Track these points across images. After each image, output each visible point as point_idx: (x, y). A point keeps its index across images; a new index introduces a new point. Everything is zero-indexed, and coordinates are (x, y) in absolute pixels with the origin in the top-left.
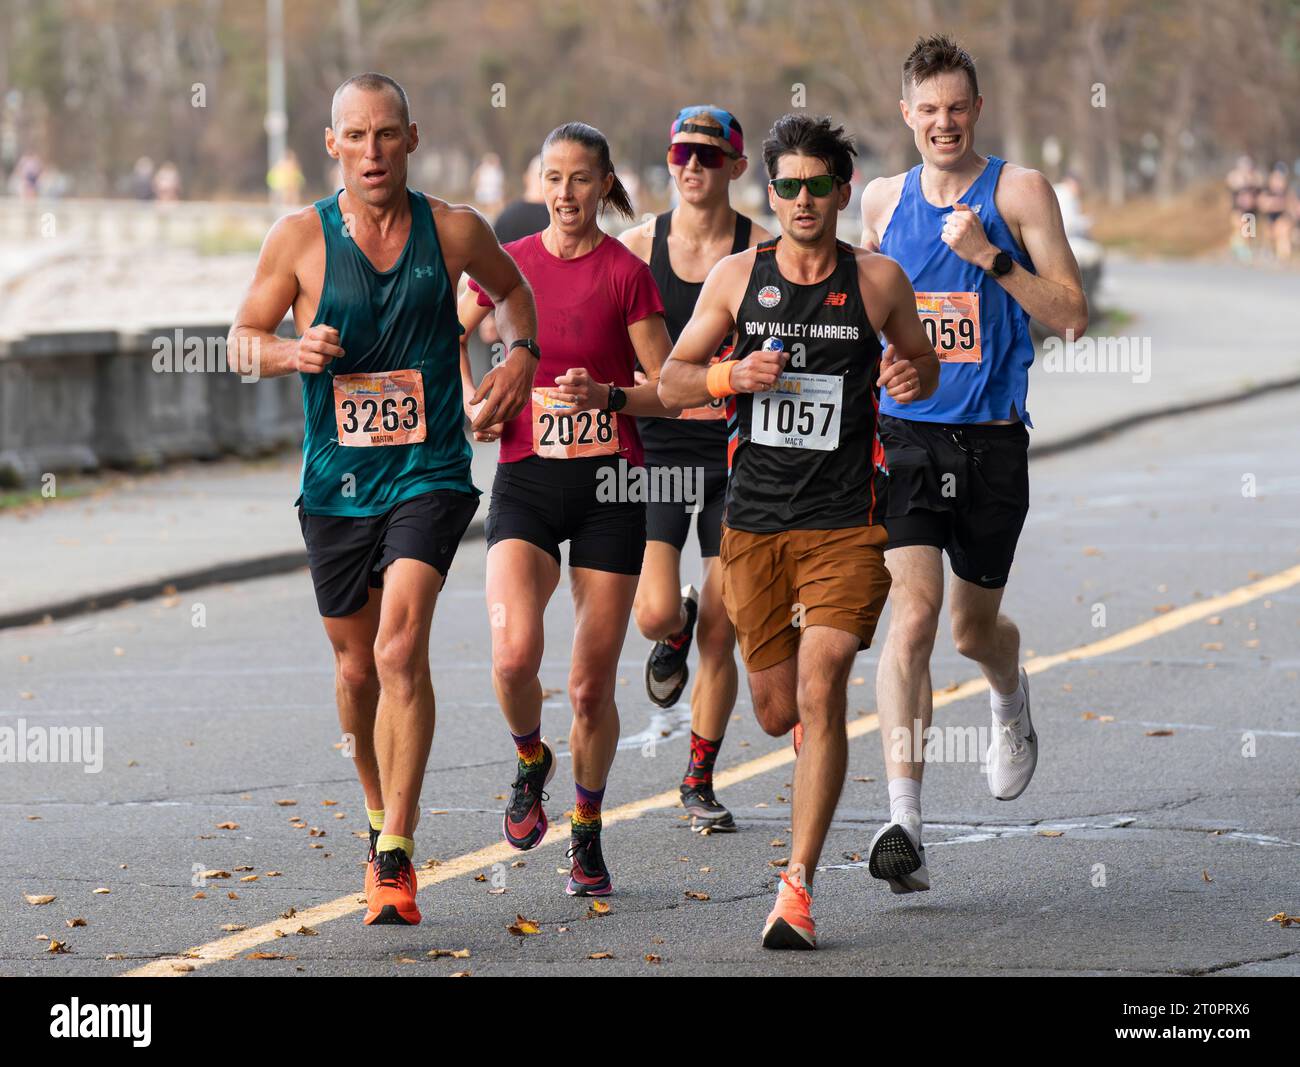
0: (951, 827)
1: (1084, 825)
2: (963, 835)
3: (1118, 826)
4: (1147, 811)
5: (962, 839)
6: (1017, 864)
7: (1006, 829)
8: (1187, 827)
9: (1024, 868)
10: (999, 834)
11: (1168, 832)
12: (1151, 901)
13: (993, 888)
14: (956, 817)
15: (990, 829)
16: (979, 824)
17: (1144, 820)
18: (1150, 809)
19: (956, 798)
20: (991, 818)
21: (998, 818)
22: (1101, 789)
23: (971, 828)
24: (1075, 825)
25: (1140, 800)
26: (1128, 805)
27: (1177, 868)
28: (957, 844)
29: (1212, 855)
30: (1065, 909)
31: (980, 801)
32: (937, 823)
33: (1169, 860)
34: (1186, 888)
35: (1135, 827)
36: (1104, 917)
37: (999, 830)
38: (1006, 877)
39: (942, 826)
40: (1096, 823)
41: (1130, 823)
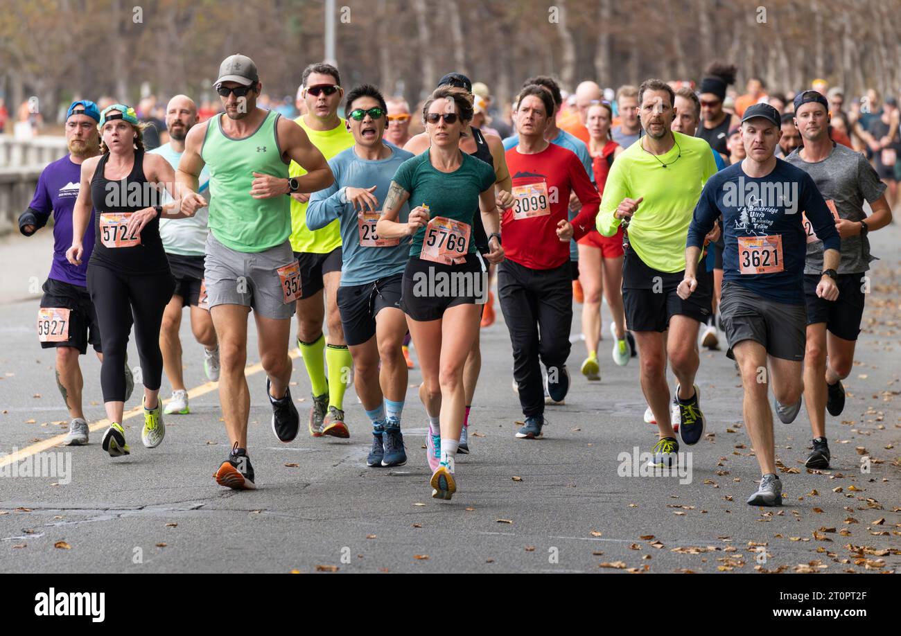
0: (89, 511)
1: (172, 508)
2: (96, 516)
3: (193, 509)
4: (212, 499)
5: (95, 519)
6: (130, 534)
7: (124, 511)
8: (236, 508)
9: (135, 536)
10: (119, 516)
11: (224, 512)
12: (214, 555)
13: (116, 549)
14: (93, 505)
15: (114, 512)
16: (107, 509)
17: (209, 504)
18: (213, 498)
19: (92, 493)
20: (114, 506)
21: (119, 505)
22: (182, 486)
23: (102, 512)
24: (167, 509)
25: (206, 492)
26: (199, 495)
27: (230, 534)
28: (93, 522)
29: (252, 525)
30: (161, 561)
31: (107, 495)
32: (80, 509)
33: (225, 530)
34: (236, 546)
35: (204, 509)
36: (185, 565)
37: (119, 512)
38: (124, 542)
39: (83, 511)
40: (180, 507)
41: (201, 506)
